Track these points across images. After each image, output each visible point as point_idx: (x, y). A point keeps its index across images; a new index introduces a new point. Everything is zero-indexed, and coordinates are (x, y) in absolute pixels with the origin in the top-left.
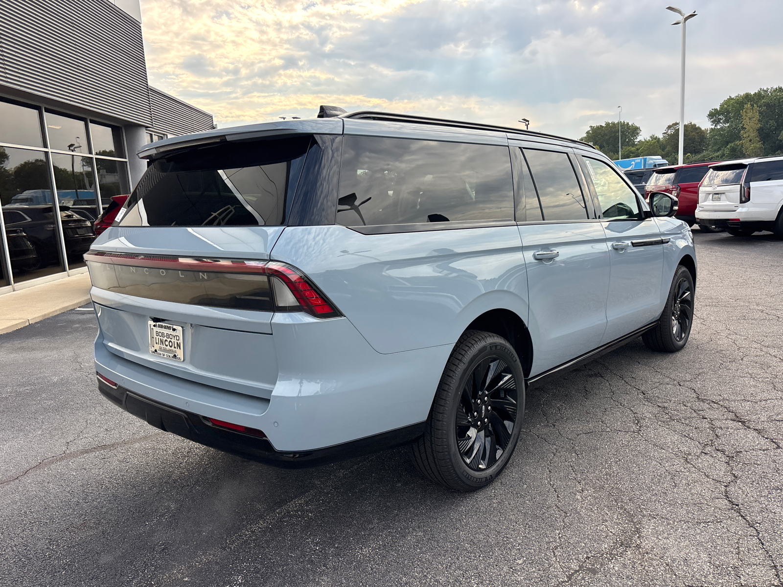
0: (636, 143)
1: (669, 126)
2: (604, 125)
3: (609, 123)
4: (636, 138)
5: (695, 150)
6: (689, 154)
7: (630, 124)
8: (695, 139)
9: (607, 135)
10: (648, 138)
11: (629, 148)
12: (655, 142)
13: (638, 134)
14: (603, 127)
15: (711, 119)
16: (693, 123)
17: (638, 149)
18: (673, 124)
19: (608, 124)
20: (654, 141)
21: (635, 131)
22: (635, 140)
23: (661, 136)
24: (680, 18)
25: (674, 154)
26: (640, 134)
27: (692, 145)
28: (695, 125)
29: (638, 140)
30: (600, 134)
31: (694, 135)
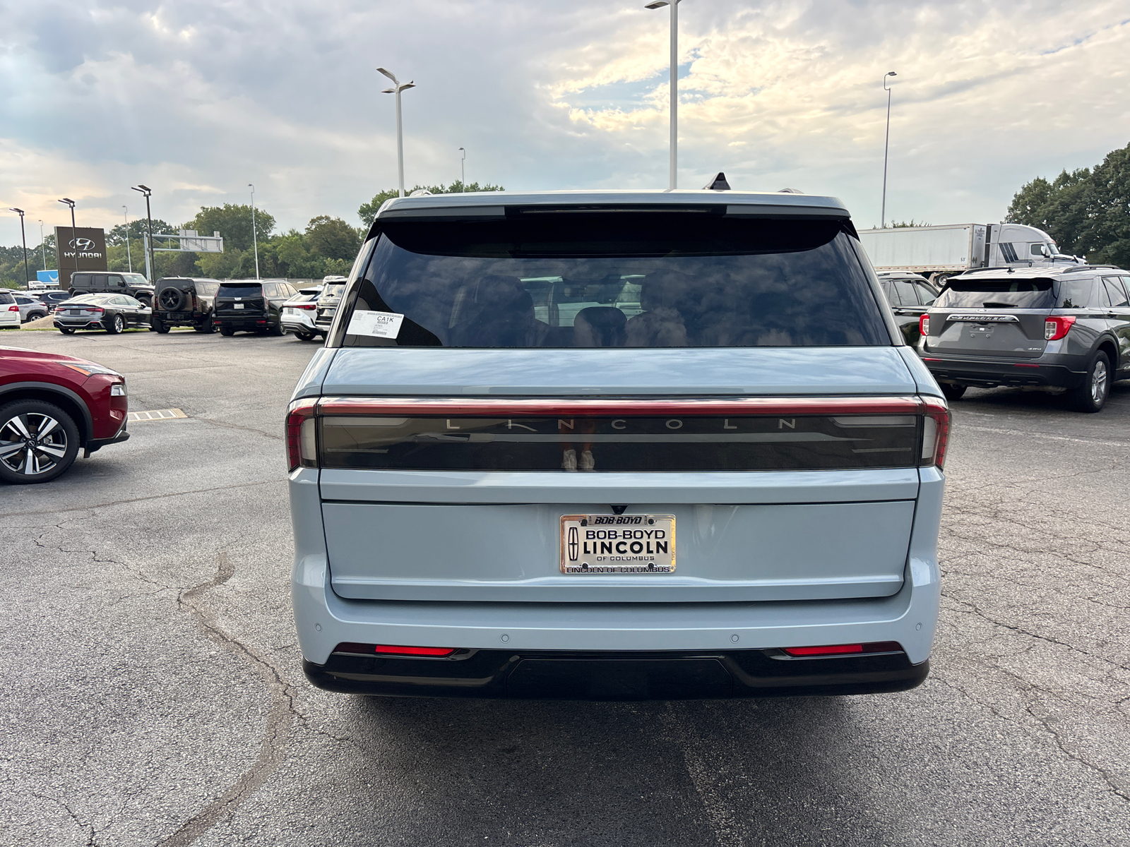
0: (270, 238)
1: (312, 220)
2: (222, 207)
3: (230, 206)
4: (270, 232)
5: (346, 255)
6: (341, 260)
7: (260, 211)
8: (345, 240)
9: (228, 223)
10: (287, 234)
11: (263, 244)
12: (297, 240)
13: (271, 225)
14: (221, 210)
15: (363, 216)
16: (341, 220)
17: (274, 247)
18: (318, 218)
19: (228, 207)
20: (296, 237)
21: (267, 221)
22: (269, 235)
23: (303, 232)
24: (394, 86)
25: (321, 258)
26: (275, 226)
27: (342, 247)
28: (344, 223)
29: (271, 234)
30: (218, 220)
31: (344, 235)
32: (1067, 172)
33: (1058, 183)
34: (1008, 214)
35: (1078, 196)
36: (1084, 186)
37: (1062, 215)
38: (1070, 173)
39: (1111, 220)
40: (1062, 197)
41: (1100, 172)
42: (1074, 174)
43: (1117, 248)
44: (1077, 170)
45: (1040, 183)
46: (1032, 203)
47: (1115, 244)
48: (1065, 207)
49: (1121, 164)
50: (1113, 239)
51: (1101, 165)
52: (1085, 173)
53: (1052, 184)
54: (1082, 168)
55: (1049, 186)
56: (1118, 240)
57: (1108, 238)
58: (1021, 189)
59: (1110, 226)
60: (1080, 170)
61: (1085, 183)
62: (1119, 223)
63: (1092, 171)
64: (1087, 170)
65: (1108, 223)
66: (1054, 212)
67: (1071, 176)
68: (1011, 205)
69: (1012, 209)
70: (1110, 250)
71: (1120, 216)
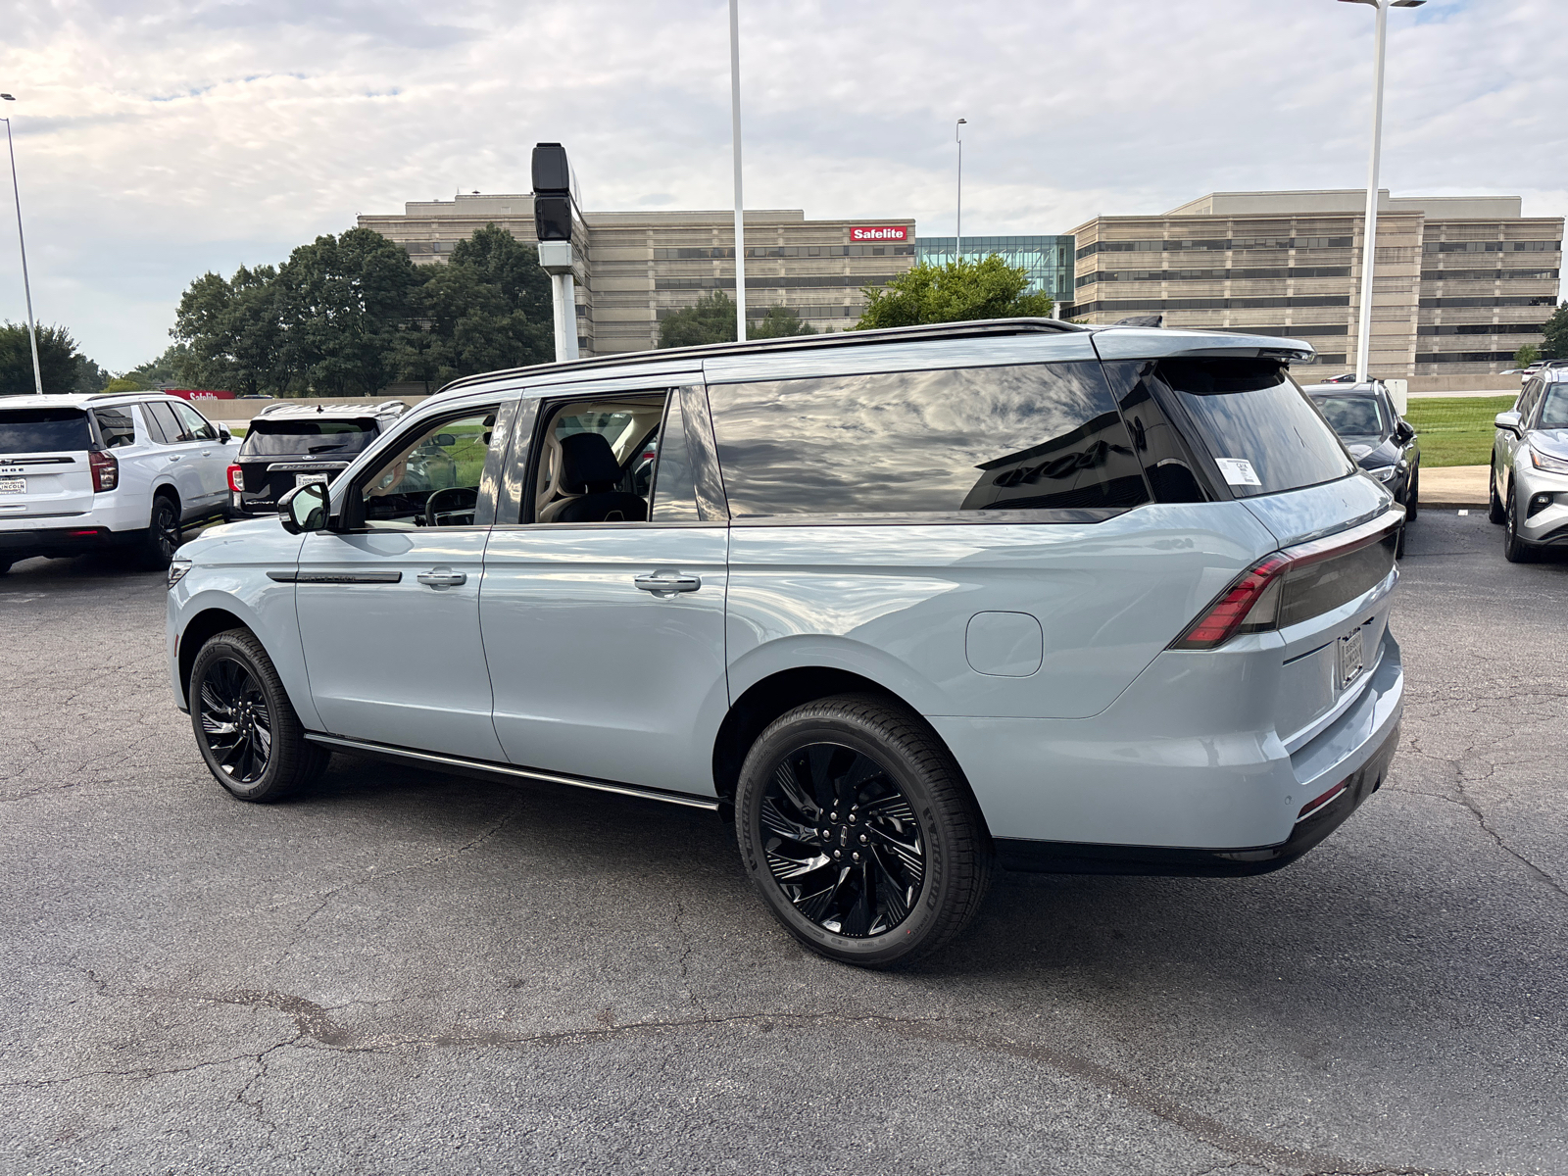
32: (248, 269)
33: (237, 281)
34: (178, 319)
35: (268, 300)
36: (272, 288)
37: (253, 325)
38: (251, 269)
39: (314, 334)
40: (247, 301)
41: (289, 272)
42: (256, 271)
43: (326, 368)
44: (259, 267)
45: (213, 280)
46: (208, 306)
47: (323, 363)
48: (256, 314)
49: (313, 264)
50: (319, 358)
51: (287, 263)
52: (269, 272)
53: (229, 283)
54: (265, 265)
55: (226, 285)
56: (326, 359)
57: (310, 356)
58: (191, 287)
59: (314, 342)
60: (262, 267)
61: (273, 285)
62: (323, 338)
63: (278, 271)
64: (271, 268)
65: (311, 338)
66: (242, 320)
67: (253, 272)
68: (179, 306)
69: (181, 312)
70: (318, 370)
71: (324, 330)
